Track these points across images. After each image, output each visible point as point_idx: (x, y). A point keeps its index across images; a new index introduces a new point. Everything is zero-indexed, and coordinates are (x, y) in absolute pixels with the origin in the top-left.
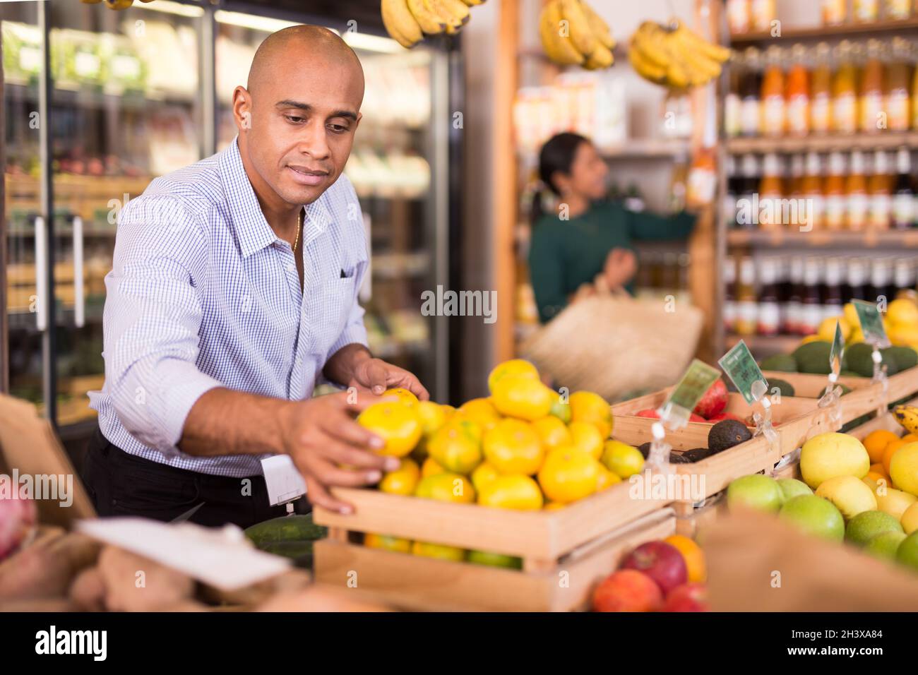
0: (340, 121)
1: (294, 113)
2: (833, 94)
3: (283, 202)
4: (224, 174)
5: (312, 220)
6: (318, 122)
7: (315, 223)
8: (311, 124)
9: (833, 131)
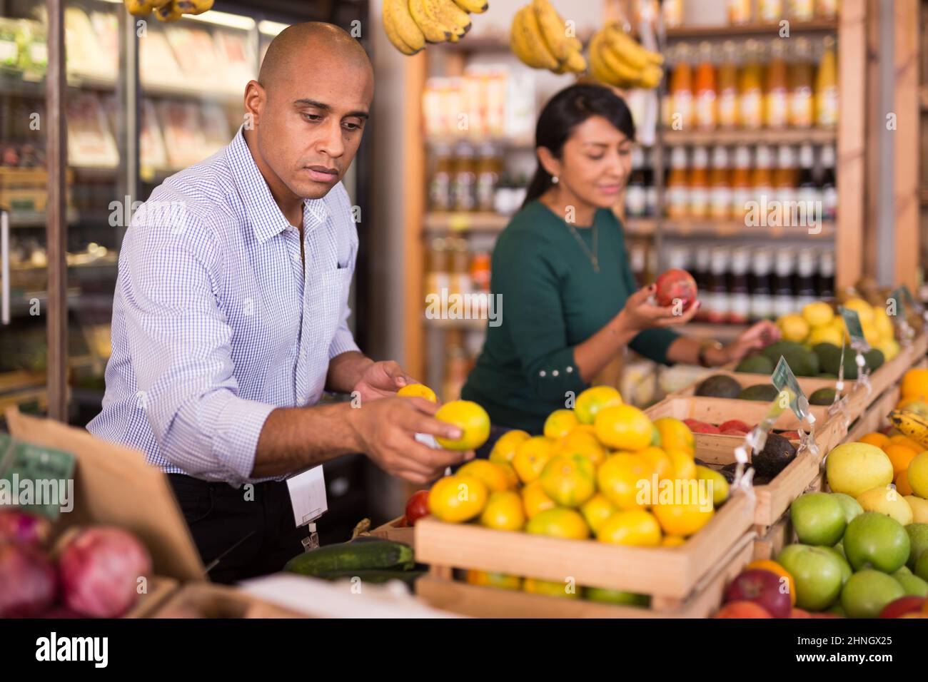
0: (354, 120)
1: (311, 111)
2: (739, 90)
3: (291, 193)
4: (232, 165)
5: (312, 211)
6: (334, 121)
7: (314, 214)
8: (327, 122)
9: (739, 126)
